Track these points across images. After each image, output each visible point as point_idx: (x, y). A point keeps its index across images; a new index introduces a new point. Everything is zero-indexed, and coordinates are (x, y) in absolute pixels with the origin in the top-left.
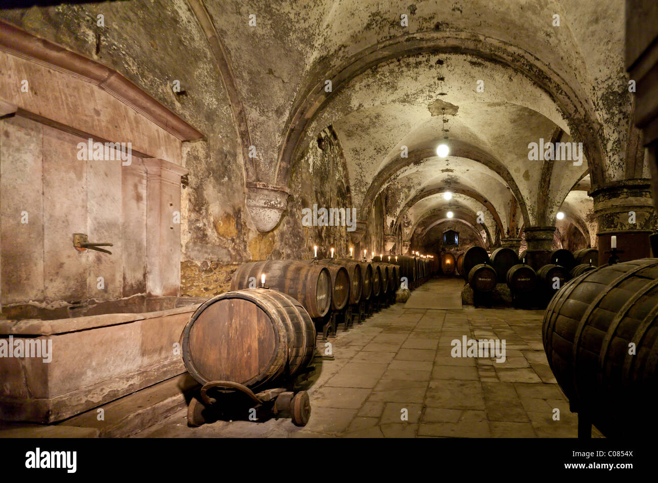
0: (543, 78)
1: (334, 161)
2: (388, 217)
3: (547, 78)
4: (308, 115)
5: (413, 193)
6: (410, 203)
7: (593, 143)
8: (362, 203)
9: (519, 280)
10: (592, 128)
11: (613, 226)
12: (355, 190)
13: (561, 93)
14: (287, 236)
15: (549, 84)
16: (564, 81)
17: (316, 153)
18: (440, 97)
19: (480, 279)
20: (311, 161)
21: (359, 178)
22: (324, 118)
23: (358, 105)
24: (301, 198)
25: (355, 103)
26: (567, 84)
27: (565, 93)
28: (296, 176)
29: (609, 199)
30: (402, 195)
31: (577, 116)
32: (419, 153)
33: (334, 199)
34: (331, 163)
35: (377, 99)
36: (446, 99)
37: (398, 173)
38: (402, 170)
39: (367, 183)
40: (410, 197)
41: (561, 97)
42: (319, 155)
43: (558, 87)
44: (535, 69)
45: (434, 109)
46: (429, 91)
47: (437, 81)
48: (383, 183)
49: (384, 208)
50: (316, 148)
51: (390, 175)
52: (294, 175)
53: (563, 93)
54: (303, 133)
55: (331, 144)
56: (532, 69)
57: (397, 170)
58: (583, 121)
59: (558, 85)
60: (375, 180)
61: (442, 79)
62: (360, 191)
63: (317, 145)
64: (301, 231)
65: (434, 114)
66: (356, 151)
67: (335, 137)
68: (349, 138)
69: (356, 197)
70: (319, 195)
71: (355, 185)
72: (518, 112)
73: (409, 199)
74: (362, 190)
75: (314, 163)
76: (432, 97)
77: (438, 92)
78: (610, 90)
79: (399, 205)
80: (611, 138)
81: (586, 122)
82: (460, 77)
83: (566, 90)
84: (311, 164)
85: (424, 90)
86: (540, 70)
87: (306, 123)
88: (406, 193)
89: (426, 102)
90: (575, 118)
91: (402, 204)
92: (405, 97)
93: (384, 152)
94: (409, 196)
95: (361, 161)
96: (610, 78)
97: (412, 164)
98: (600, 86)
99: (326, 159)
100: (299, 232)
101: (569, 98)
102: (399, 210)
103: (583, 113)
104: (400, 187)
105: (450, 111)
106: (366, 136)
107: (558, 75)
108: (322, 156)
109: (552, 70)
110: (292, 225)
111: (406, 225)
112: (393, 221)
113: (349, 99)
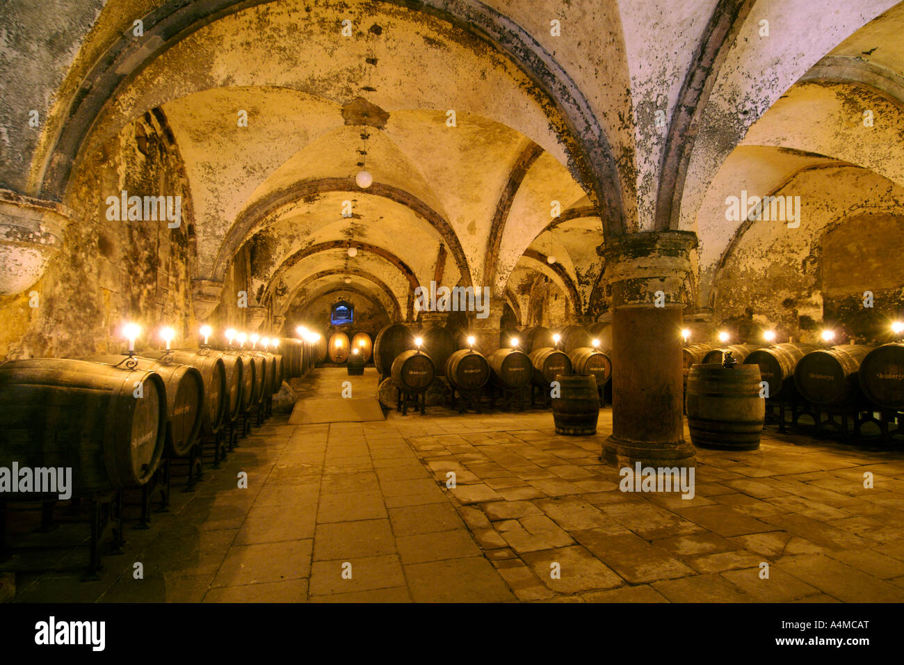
0: (544, 74)
1: (167, 179)
2: (254, 280)
3: (549, 74)
4: (124, 68)
5: (296, 247)
6: (290, 261)
7: (610, 177)
8: (216, 254)
9: (466, 371)
10: (608, 156)
11: (638, 296)
12: (204, 232)
13: (567, 100)
14: (63, 306)
15: (551, 83)
16: (573, 82)
17: (133, 158)
18: (365, 94)
19: (411, 373)
20: (122, 170)
21: (213, 212)
22: (156, 86)
23: (224, 77)
24: (100, 235)
25: (220, 71)
26: (576, 87)
27: (574, 100)
28: (88, 193)
29: (634, 258)
30: (279, 249)
31: (589, 136)
32: (314, 184)
33: (165, 244)
34: (162, 181)
35: (260, 73)
36: (371, 98)
37: (279, 211)
38: (285, 208)
39: (227, 222)
40: (293, 252)
41: (566, 105)
42: (138, 164)
43: (564, 90)
44: (532, 59)
45: (350, 114)
46: (350, 80)
47: (365, 65)
48: (253, 225)
49: (249, 266)
50: (134, 151)
51: (267, 213)
52: (85, 189)
53: (571, 101)
54: (110, 101)
55: (163, 149)
56: (528, 58)
57: (278, 206)
58: (597, 145)
59: (565, 87)
60: (241, 219)
61: (373, 61)
62: (213, 234)
63: (135, 146)
64: (95, 295)
65: (350, 121)
66: (209, 168)
67: (171, 139)
68: (198, 144)
69: (206, 243)
70: (135, 233)
71: (204, 224)
72: (473, 136)
73: (288, 256)
74: (217, 233)
75: (128, 175)
76: (351, 92)
77: (362, 85)
78: (648, 99)
79: (273, 264)
80: (642, 170)
81: (600, 146)
82: (404, 62)
83: (575, 97)
84: (123, 176)
85: (341, 76)
86: (539, 60)
87: (117, 84)
88: (285, 245)
89: (340, 98)
90: (585, 139)
91: (278, 263)
92: (309, 82)
93: (259, 174)
94: (290, 250)
95: (218, 186)
96: (650, 80)
97: (302, 200)
98: (637, 90)
99: (152, 173)
100: (90, 298)
101: (579, 108)
102: (272, 270)
103: (597, 133)
104: (276, 236)
105: (375, 120)
106: (230, 145)
107: (565, 73)
108: (145, 167)
109: (557, 64)
110: (75, 285)
111: (280, 293)
112: (263, 286)
113: (208, 62)
